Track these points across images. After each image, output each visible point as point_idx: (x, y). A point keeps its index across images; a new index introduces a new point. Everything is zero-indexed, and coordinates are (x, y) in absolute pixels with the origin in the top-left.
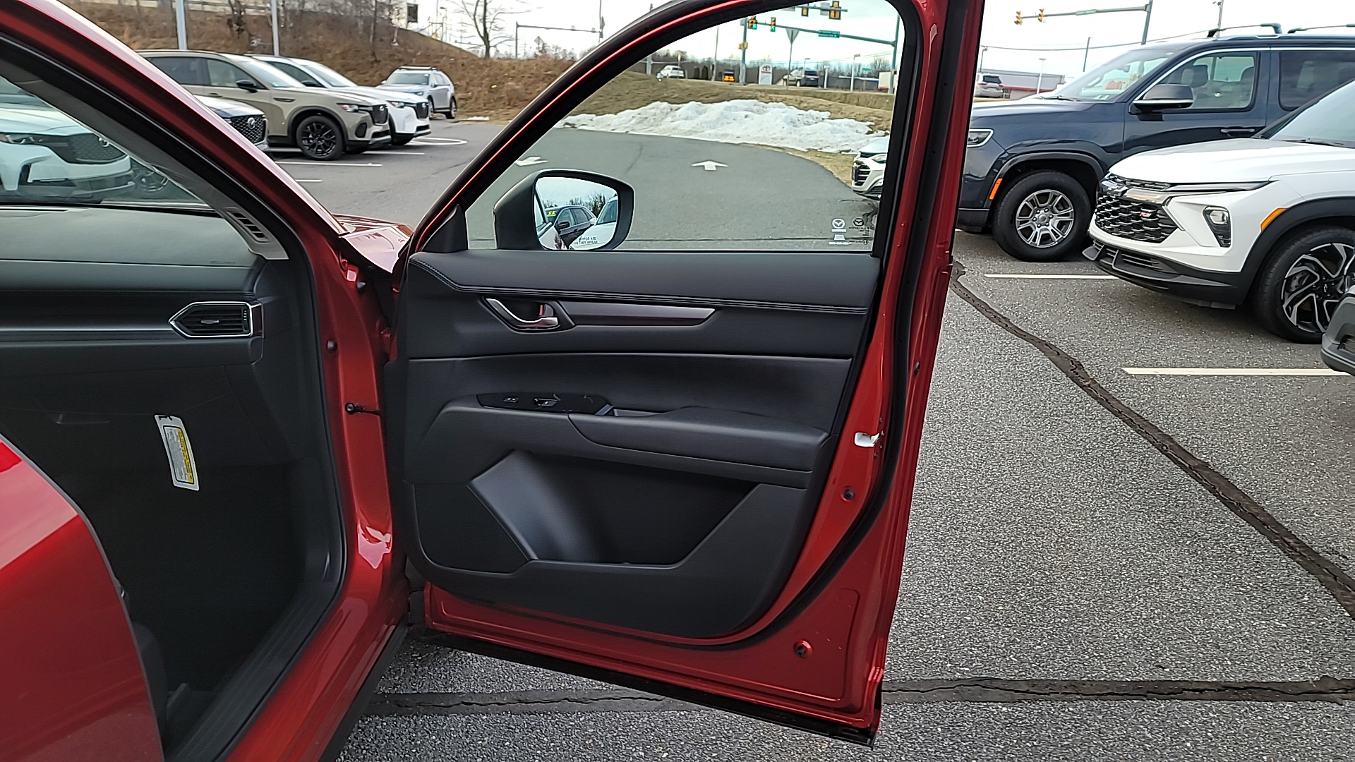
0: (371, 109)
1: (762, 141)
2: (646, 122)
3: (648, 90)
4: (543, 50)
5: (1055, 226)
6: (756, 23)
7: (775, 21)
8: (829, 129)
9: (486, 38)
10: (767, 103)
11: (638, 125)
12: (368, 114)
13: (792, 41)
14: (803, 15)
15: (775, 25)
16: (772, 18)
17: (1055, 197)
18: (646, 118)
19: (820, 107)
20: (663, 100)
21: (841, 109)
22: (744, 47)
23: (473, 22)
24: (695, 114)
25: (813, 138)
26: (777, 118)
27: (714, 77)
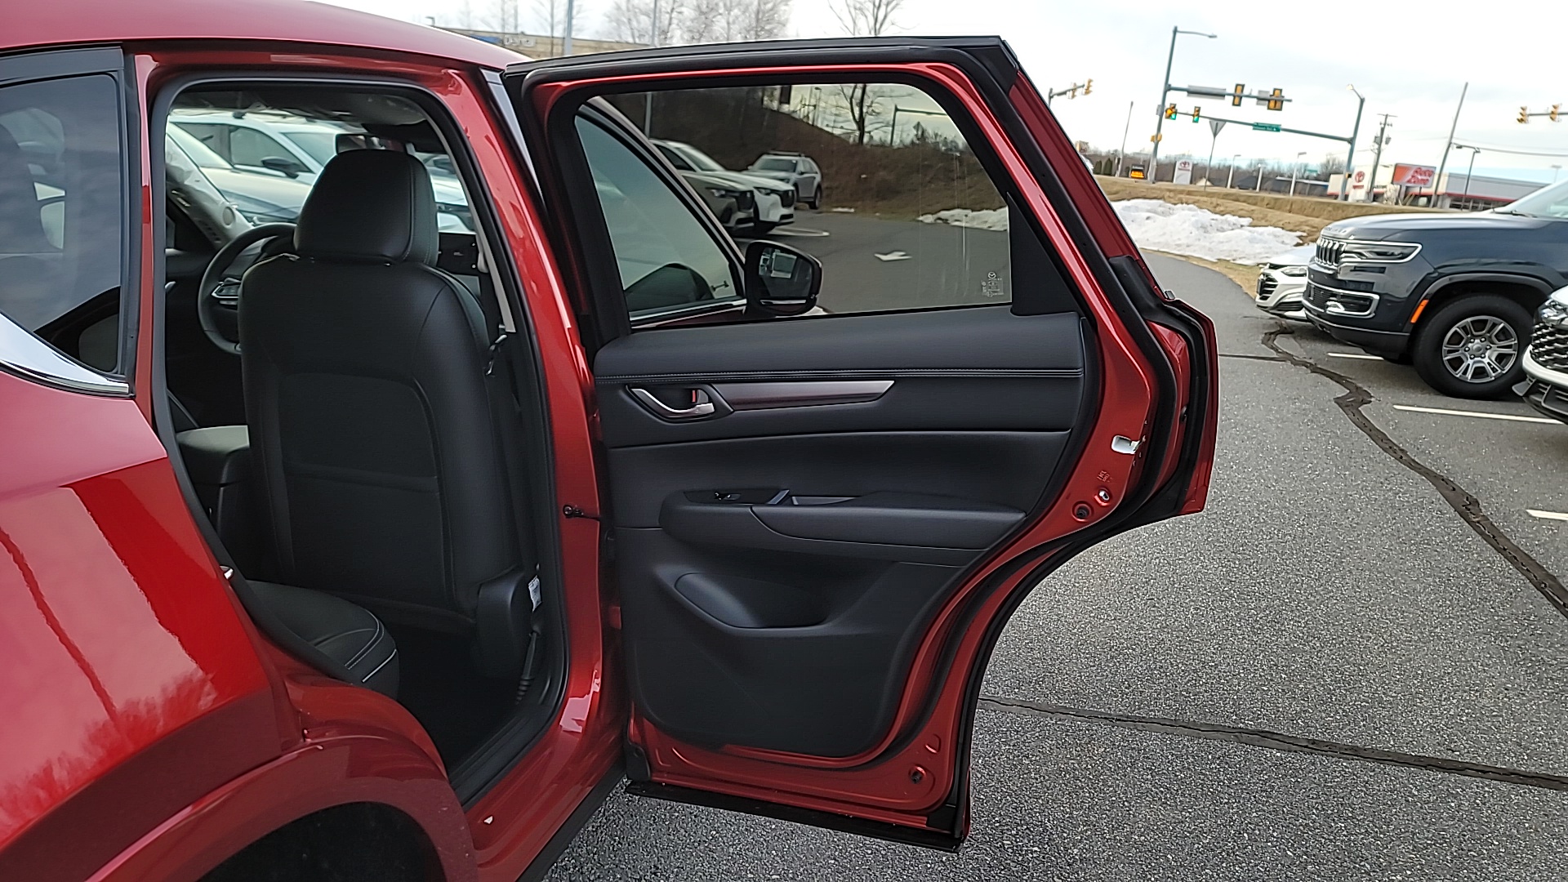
0: (737, 195)
1: (1163, 247)
4: (923, 137)
5: (1493, 359)
6: (1176, 113)
7: (1199, 111)
8: (1247, 238)
9: (861, 123)
10: (1175, 204)
12: (734, 200)
13: (1215, 135)
14: (1234, 104)
15: (1198, 115)
16: (1196, 107)
17: (1495, 325)
19: (1241, 213)
21: (1266, 216)
22: (1156, 140)
23: (849, 106)
25: (1226, 247)
26: (1184, 222)
27: (1118, 173)
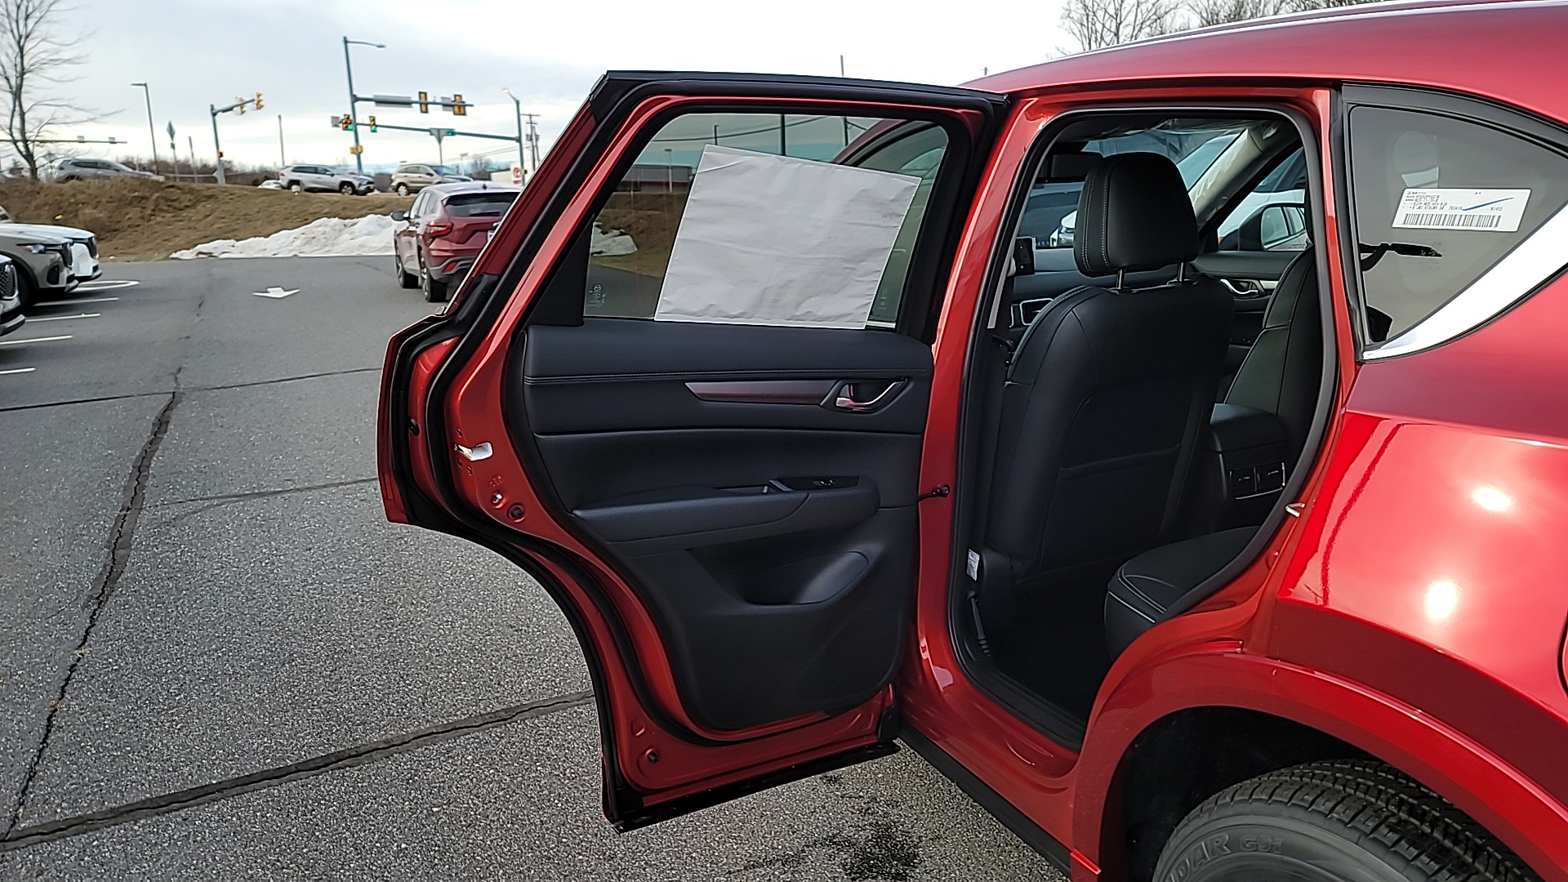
2: (314, 240)
3: (285, 206)
11: (306, 247)
14: (424, 112)
18: (314, 238)
20: (329, 215)
24: (379, 228)
